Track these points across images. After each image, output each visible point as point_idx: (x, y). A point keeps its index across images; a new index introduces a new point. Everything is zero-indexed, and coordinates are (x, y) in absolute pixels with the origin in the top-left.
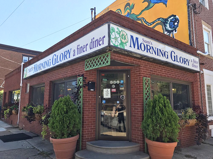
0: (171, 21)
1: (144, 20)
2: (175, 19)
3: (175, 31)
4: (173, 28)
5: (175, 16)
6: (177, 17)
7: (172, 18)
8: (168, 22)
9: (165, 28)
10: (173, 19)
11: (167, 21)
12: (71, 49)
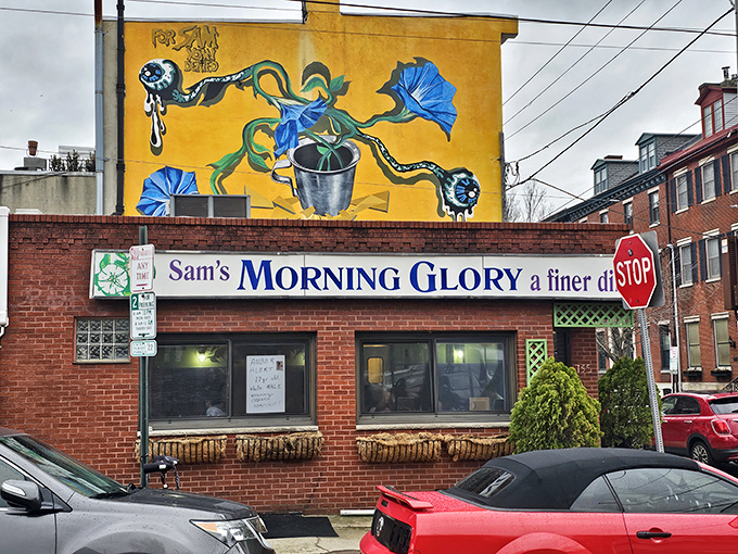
0: (460, 183)
1: (383, 149)
2: (471, 181)
3: (470, 212)
4: (464, 203)
5: (470, 174)
6: (474, 178)
7: (463, 175)
8: (454, 184)
9: (445, 196)
10: (464, 179)
11: (448, 179)
12: (520, 271)
